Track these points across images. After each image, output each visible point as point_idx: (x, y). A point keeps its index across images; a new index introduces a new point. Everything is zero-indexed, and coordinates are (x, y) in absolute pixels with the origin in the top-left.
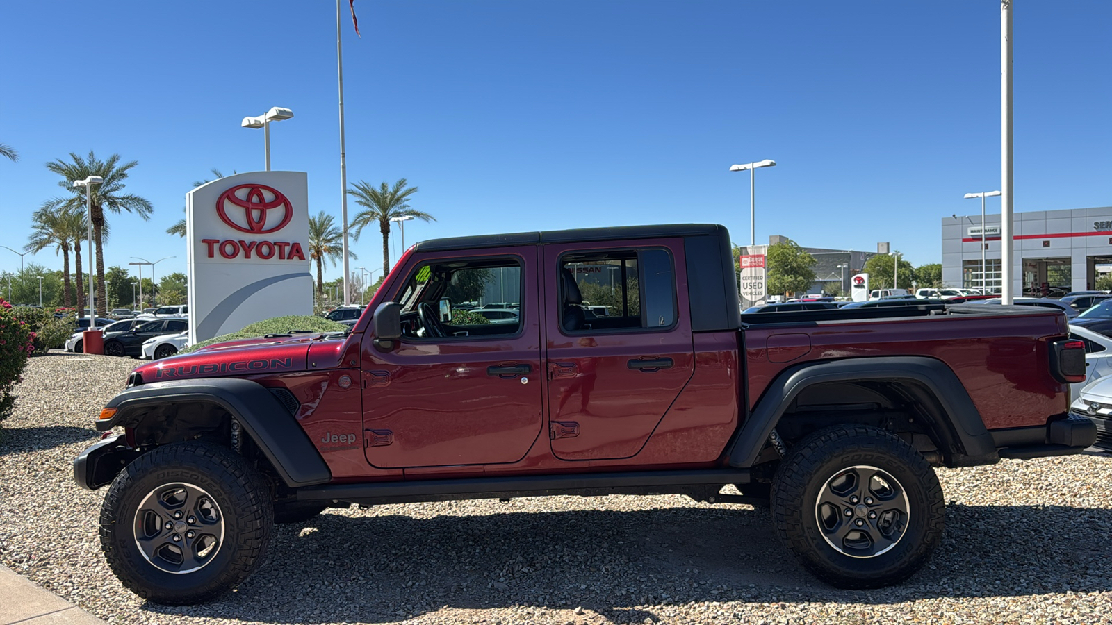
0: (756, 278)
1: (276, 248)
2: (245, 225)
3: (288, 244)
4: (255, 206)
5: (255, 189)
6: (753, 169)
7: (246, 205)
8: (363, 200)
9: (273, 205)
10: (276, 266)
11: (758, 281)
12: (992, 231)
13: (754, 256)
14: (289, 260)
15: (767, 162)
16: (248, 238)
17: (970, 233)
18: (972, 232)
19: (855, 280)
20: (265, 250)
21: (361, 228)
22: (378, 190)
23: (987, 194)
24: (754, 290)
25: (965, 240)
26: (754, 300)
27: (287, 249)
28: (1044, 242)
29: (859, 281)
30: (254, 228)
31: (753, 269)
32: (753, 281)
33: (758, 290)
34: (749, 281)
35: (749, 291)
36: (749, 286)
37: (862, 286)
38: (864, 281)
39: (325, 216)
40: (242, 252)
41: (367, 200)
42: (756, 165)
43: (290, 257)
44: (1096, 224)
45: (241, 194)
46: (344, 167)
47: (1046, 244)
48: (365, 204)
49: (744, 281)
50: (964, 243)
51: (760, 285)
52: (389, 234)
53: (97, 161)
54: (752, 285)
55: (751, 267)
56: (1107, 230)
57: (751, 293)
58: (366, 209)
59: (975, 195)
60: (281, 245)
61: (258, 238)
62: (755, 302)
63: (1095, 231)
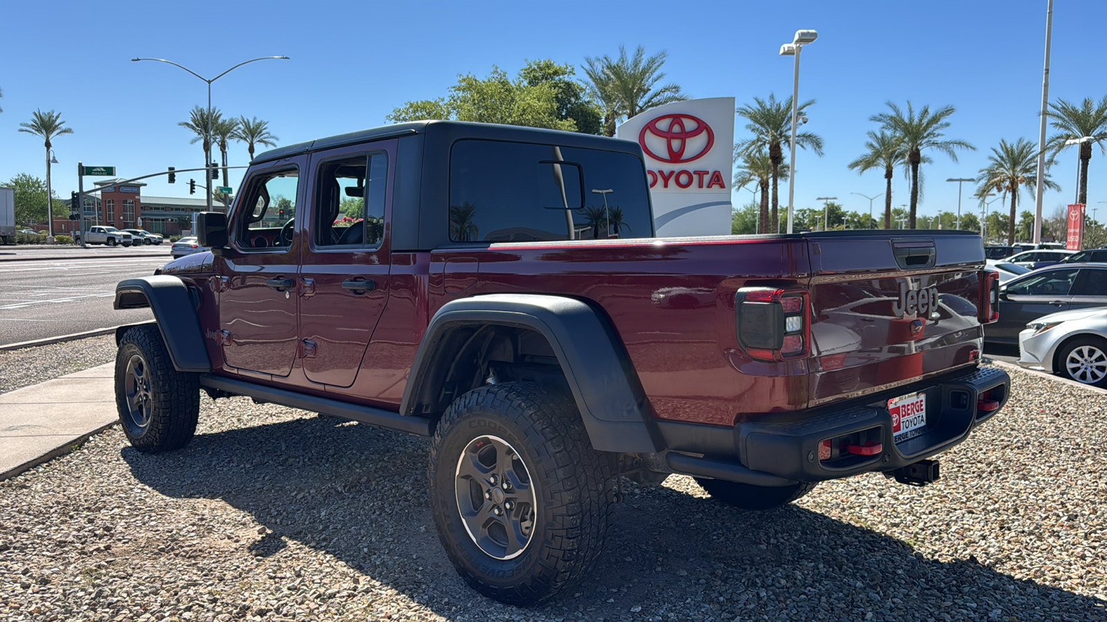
1: (696, 178)
2: (665, 155)
3: (707, 173)
4: (676, 136)
5: (677, 118)
7: (668, 136)
8: (1060, 122)
9: (695, 133)
10: (695, 194)
14: (708, 189)
16: (667, 168)
20: (684, 179)
21: (1055, 154)
22: (1080, 108)
27: (707, 178)
30: (675, 157)
39: (1024, 143)
40: (660, 181)
41: (1063, 119)
43: (709, 186)
45: (663, 125)
46: (1046, 85)
48: (1061, 126)
52: (1090, 160)
53: (777, 102)
58: (1063, 132)
60: (701, 174)
61: (677, 167)
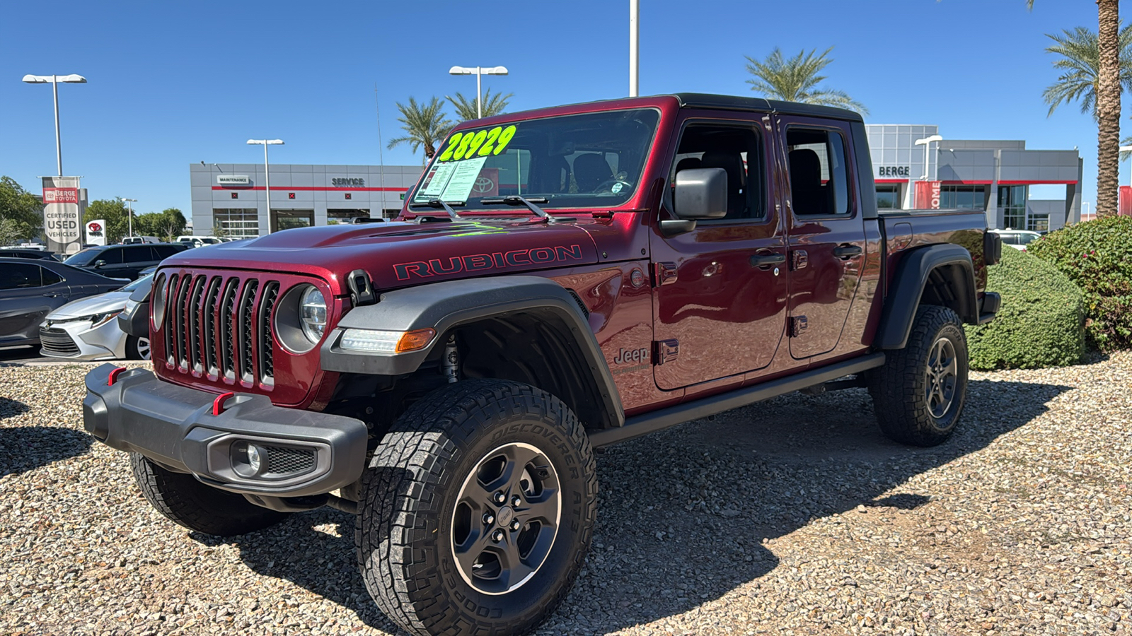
0: (66, 215)
6: (56, 83)
11: (70, 219)
12: (241, 180)
13: (63, 189)
15: (77, 78)
17: (219, 182)
18: (221, 180)
19: (90, 226)
23: (269, 142)
24: (64, 230)
25: (214, 188)
26: (64, 242)
28: (290, 194)
29: (95, 228)
31: (62, 204)
32: (63, 219)
33: (70, 230)
34: (56, 220)
35: (56, 230)
36: (56, 226)
37: (99, 234)
38: (100, 228)
42: (60, 79)
44: (334, 180)
47: (292, 196)
49: (48, 219)
50: (214, 191)
51: (73, 225)
54: (62, 224)
55: (58, 202)
56: (343, 186)
57: (61, 234)
59: (258, 142)
62: (67, 244)
63: (333, 186)
